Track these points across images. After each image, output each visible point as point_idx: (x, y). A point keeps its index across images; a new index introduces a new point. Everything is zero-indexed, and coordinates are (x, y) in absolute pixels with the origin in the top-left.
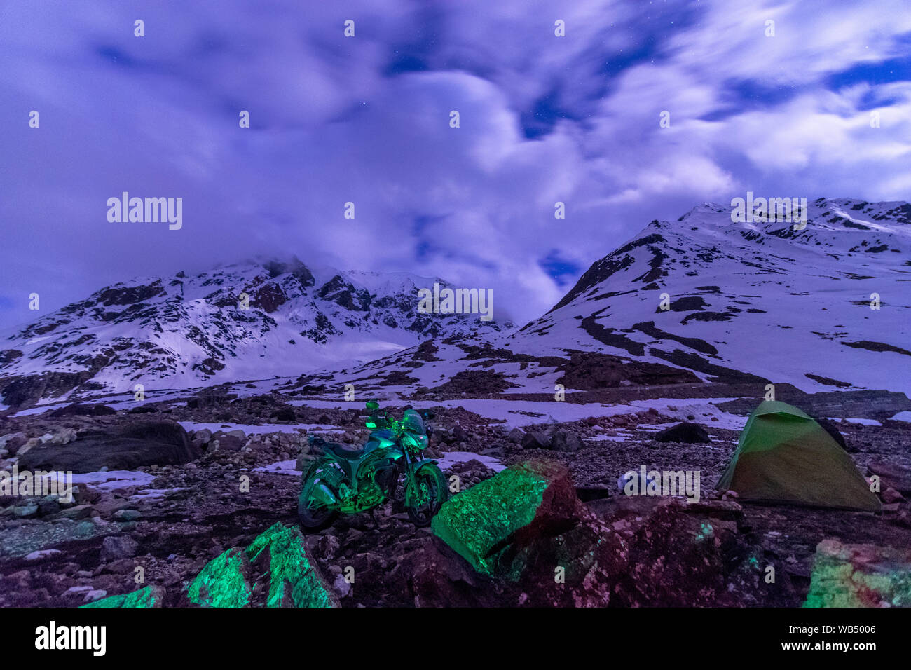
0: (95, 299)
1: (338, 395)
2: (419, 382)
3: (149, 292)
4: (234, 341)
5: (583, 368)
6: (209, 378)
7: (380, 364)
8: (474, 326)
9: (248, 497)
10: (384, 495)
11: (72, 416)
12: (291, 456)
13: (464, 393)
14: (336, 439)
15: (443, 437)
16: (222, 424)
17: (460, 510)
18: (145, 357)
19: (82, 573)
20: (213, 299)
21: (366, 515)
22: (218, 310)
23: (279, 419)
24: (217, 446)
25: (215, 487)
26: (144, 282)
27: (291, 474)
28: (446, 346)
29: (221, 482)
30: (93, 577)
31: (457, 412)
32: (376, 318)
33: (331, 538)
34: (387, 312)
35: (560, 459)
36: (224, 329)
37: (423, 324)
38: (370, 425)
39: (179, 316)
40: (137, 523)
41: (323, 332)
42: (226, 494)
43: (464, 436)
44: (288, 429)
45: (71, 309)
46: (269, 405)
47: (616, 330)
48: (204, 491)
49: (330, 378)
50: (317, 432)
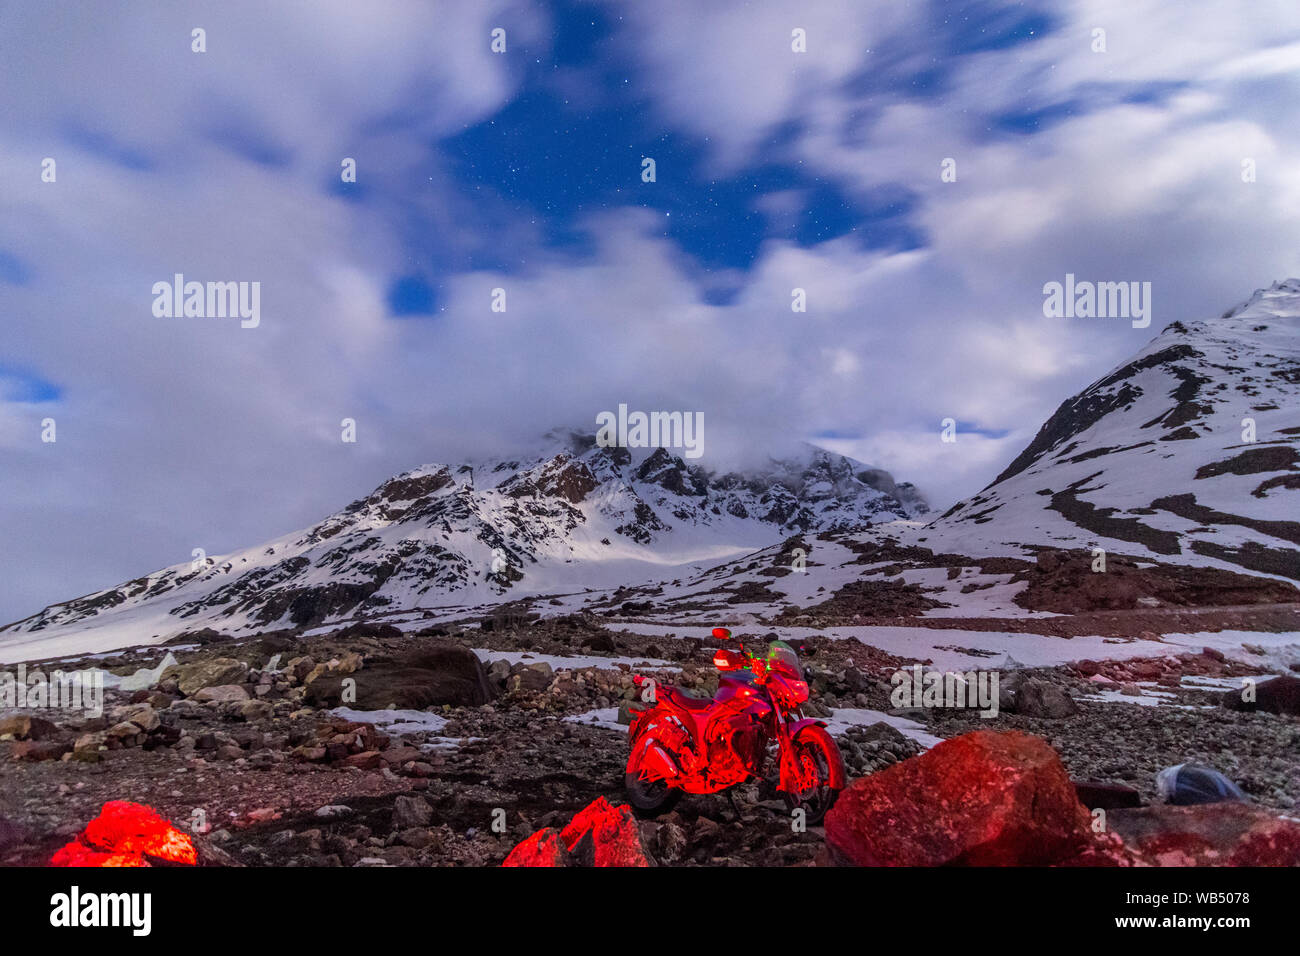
0: (378, 494)
1: (670, 616)
2: (785, 599)
3: (436, 482)
4: (533, 542)
5: (1060, 576)
6: (505, 591)
7: (724, 572)
8: (865, 512)
9: (558, 758)
10: (747, 769)
11: (358, 638)
12: (611, 702)
13: (858, 616)
14: (671, 681)
15: (828, 683)
16: (523, 654)
17: (870, 803)
18: (433, 564)
19: (374, 840)
20: (508, 488)
21: (719, 797)
22: (513, 502)
23: (593, 649)
24: (518, 684)
25: (517, 740)
26: (430, 471)
27: (612, 728)
28: (822, 543)
29: (524, 733)
30: (385, 847)
31: (848, 646)
32: (718, 505)
33: (675, 828)
34: (732, 495)
35: (1035, 731)
36: (521, 526)
37: (786, 512)
38: (721, 662)
39: (469, 511)
40: (429, 781)
41: (645, 528)
42: (531, 751)
43: (863, 684)
44: (605, 663)
45: (357, 507)
46: (580, 630)
47: (1119, 511)
48: (505, 744)
49: (657, 592)
50: (644, 669)
